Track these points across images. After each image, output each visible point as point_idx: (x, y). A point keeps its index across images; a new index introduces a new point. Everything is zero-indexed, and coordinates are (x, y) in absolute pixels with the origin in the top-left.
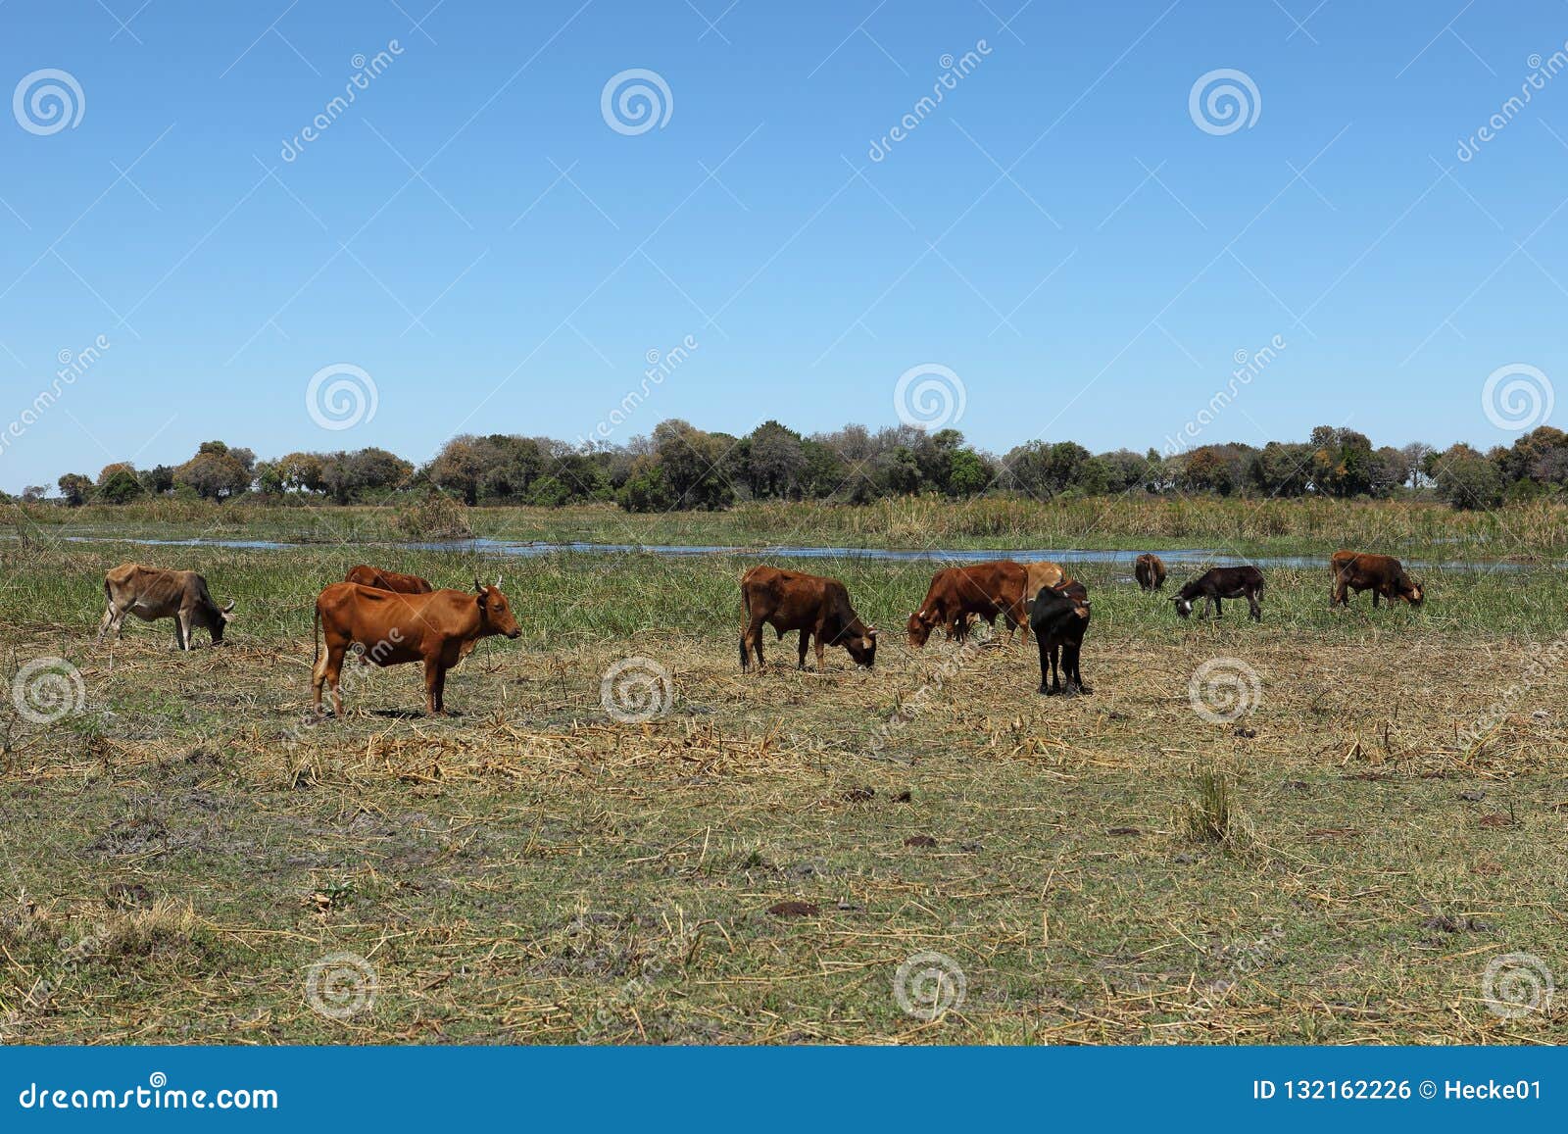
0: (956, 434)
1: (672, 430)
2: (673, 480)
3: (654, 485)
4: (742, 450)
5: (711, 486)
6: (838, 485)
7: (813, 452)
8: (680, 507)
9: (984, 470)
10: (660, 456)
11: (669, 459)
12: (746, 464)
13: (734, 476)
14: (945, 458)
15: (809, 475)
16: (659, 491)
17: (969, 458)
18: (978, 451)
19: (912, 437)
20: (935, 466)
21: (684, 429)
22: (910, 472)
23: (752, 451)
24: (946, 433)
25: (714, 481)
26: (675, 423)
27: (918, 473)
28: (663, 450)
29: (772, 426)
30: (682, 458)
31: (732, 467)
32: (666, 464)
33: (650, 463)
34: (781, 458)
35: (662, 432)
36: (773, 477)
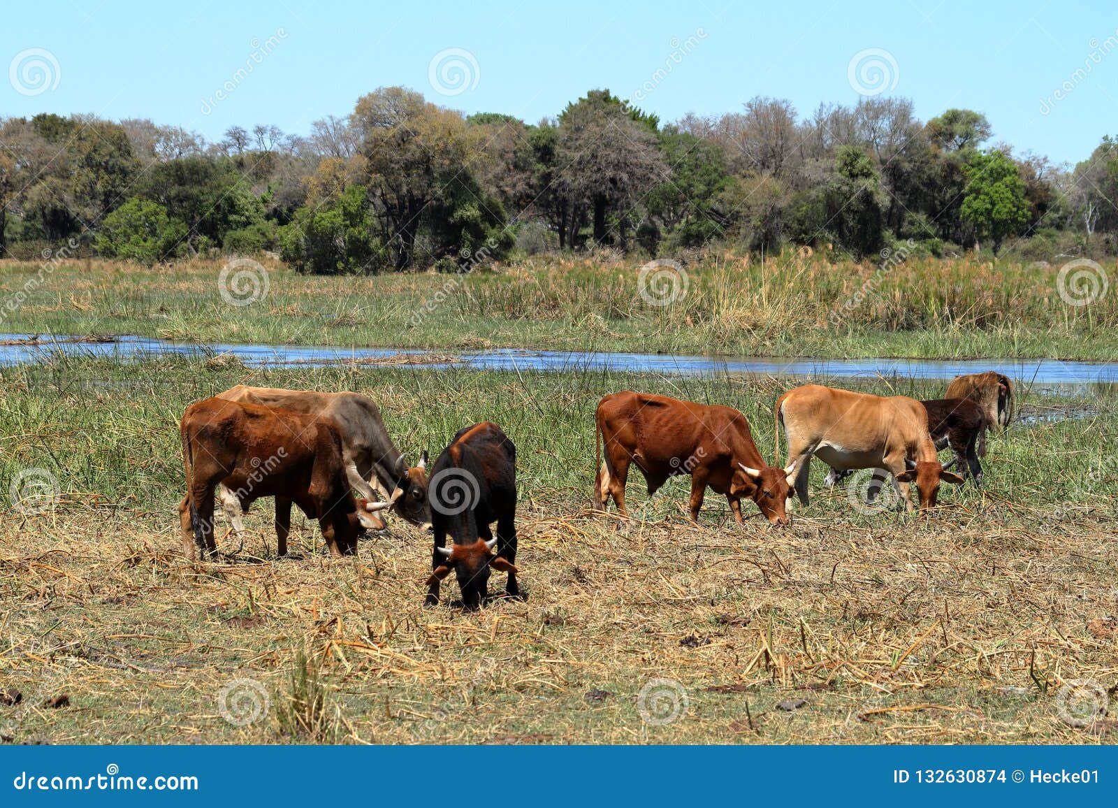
0: (973, 119)
1: (386, 110)
2: (390, 210)
3: (353, 218)
4: (537, 149)
5: (464, 223)
6: (728, 222)
7: (682, 154)
8: (403, 264)
9: (1029, 193)
10: (365, 161)
11: (380, 167)
12: (547, 177)
13: (519, 203)
14: (951, 168)
15: (669, 202)
16: (361, 232)
17: (1000, 169)
18: (1018, 155)
19: (884, 124)
20: (931, 183)
21: (413, 106)
22: (867, 198)
23: (558, 150)
24: (953, 118)
25: (471, 212)
26: (395, 94)
27: (883, 199)
28: (371, 151)
29: (601, 102)
30: (408, 166)
31: (517, 184)
32: (378, 177)
33: (347, 177)
34: (617, 166)
35: (368, 112)
36: (602, 204)
